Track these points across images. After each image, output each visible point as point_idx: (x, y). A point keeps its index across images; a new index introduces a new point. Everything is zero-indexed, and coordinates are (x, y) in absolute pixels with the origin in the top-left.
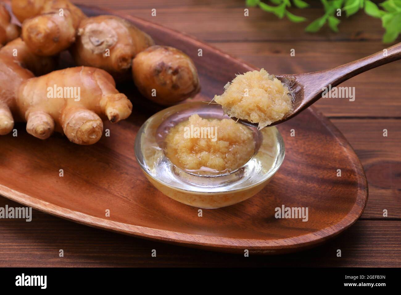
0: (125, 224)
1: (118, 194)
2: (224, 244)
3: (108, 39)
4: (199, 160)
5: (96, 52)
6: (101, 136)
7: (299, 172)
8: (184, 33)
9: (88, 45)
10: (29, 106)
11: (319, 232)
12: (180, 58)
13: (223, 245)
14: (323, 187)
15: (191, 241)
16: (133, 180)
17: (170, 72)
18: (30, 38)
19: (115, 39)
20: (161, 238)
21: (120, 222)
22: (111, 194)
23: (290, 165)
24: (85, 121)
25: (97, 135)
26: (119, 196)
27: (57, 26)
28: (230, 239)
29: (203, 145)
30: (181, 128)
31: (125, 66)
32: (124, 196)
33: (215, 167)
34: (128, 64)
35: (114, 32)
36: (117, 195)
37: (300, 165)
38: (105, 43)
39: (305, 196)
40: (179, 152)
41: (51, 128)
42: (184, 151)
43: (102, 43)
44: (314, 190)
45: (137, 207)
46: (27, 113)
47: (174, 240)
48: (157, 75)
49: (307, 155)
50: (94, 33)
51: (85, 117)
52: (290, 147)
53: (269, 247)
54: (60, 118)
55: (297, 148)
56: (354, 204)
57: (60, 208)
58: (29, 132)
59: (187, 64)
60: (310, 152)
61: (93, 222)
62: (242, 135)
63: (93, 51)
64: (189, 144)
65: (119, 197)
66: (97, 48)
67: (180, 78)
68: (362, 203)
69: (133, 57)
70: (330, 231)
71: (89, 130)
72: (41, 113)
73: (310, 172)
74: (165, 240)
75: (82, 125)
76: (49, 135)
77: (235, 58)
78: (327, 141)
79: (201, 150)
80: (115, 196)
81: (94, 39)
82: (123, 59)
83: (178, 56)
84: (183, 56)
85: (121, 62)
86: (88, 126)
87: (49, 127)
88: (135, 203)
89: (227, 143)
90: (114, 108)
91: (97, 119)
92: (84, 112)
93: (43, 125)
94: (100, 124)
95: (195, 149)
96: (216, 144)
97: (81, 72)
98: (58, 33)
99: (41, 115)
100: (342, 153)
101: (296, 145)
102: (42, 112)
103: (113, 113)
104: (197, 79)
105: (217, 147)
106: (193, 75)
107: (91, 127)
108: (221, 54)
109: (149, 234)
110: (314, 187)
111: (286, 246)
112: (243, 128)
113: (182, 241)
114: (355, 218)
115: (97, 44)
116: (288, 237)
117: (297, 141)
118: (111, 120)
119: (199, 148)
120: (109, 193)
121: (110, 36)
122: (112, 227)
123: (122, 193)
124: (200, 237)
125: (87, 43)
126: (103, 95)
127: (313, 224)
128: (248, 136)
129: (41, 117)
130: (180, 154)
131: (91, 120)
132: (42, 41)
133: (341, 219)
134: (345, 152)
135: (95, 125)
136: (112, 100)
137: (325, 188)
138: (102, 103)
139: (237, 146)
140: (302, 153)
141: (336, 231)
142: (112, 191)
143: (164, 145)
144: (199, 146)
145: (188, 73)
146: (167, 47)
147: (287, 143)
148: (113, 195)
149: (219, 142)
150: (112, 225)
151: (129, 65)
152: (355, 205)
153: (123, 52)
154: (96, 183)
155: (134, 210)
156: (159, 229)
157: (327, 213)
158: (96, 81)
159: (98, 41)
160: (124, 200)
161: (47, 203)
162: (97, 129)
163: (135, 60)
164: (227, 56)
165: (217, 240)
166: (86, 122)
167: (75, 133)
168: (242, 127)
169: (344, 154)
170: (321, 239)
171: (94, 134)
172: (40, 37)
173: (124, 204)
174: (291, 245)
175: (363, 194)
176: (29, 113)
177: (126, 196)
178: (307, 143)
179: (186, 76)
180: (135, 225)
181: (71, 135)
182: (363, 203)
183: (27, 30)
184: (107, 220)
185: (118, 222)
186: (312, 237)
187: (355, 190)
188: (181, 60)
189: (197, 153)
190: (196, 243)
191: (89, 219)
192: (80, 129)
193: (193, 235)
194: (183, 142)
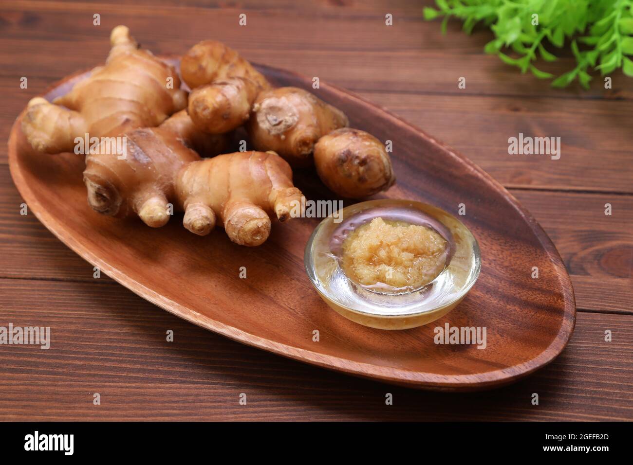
0: (285, 346)
1: (285, 304)
2: (395, 377)
3: (287, 118)
4: (376, 274)
5: (273, 132)
6: (266, 238)
7: (500, 290)
8: (385, 108)
9: (265, 124)
10: (187, 195)
11: (508, 370)
12: (370, 146)
13: (394, 379)
14: (525, 312)
15: (358, 370)
16: (304, 289)
17: (357, 162)
18: (196, 113)
19: (296, 119)
20: (324, 364)
21: (279, 342)
22: (277, 304)
23: (491, 281)
24: (249, 219)
25: (262, 236)
26: (286, 307)
27: (227, 100)
28: (403, 372)
29: (383, 257)
30: (361, 232)
31: (306, 151)
32: (292, 307)
33: (394, 283)
34: (309, 149)
35: (295, 110)
36: (284, 306)
37: (503, 282)
38: (284, 123)
39: (503, 321)
40: (355, 263)
41: (211, 223)
42: (360, 262)
43: (280, 123)
44: (515, 314)
45: (305, 322)
46: (185, 203)
47: (339, 368)
48: (342, 165)
49: (512, 269)
50: (272, 109)
51: (249, 214)
52: (494, 258)
53: (448, 384)
54: (222, 213)
55: (503, 260)
56: (556, 337)
57: (212, 321)
58: (186, 227)
59: (378, 153)
60: (516, 267)
61: (248, 341)
62: (432, 245)
63: (269, 132)
64: (367, 254)
65: (285, 309)
66: (274, 128)
67: (369, 170)
68: (565, 336)
69: (315, 141)
70: (522, 369)
71: (253, 230)
72: (200, 206)
73: (512, 291)
74: (328, 367)
75: (246, 223)
76: (208, 232)
77: (442, 143)
78: (536, 255)
79: (380, 262)
80: (281, 307)
81: (270, 118)
82: (304, 143)
83: (367, 143)
84: (373, 144)
85: (300, 146)
86: (252, 225)
87: (208, 222)
88: (303, 317)
89: (411, 256)
90: (283, 206)
91: (263, 217)
92: (249, 208)
93: (202, 220)
94: (267, 223)
95: (373, 260)
96: (397, 256)
97: (250, 159)
98: (229, 108)
99: (201, 208)
100: (552, 272)
101: (501, 256)
102: (202, 204)
103: (282, 210)
104: (390, 171)
105: (399, 260)
106: (384, 167)
107: (256, 227)
108: (427, 138)
109: (310, 359)
110: (515, 310)
111: (468, 384)
112: (434, 237)
113: (348, 370)
114: (555, 355)
115: (274, 123)
116: (472, 373)
117: (502, 252)
118: (280, 219)
119: (379, 259)
120: (275, 303)
121: (290, 114)
122: (269, 347)
123: (289, 304)
124: (368, 366)
125: (263, 121)
126: (273, 188)
127: (505, 358)
128: (438, 247)
129: (200, 211)
130: (356, 265)
131: (256, 218)
132: (209, 117)
133: (538, 354)
134: (555, 270)
135: (260, 225)
136: (283, 195)
137: (527, 313)
138: (272, 197)
139: (423, 259)
140: (507, 267)
141: (529, 369)
142: (278, 301)
143: (339, 251)
144: (379, 257)
145: (379, 164)
146: (356, 131)
147: (491, 253)
148: (279, 305)
149: (402, 254)
150: (269, 345)
151: (311, 150)
152: (557, 339)
153: (304, 135)
154: (261, 290)
155: (300, 326)
156: (324, 353)
157: (524, 345)
158: (267, 171)
159: (276, 120)
160: (290, 313)
161: (198, 314)
162: (262, 229)
163: (317, 145)
164: (433, 141)
165: (388, 371)
166: (250, 221)
167: (237, 232)
168: (432, 236)
169: (554, 273)
170: (511, 378)
171: (259, 235)
172: (207, 113)
173: (290, 317)
174: (474, 384)
175: (568, 325)
176: (188, 203)
177: (294, 308)
178: (513, 256)
179: (376, 167)
180: (296, 347)
181: (232, 234)
182: (567, 336)
183: (193, 103)
184: (264, 339)
185: (277, 342)
186: (499, 375)
187: (560, 319)
188: (371, 148)
189: (375, 265)
190: (362, 373)
191: (243, 336)
192: (242, 228)
193: (360, 364)
194: (360, 251)
